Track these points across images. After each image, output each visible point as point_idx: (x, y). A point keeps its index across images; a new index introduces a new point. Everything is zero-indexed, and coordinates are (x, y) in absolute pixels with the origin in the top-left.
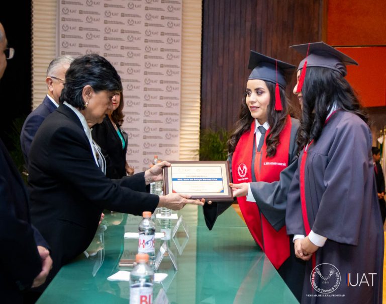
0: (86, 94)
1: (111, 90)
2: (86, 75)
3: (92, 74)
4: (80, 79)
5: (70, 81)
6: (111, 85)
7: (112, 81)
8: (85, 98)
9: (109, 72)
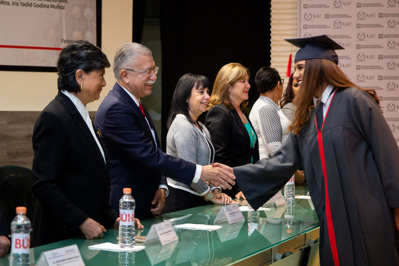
0: (79, 78)
1: (99, 69)
2: (75, 61)
3: (79, 58)
4: (71, 65)
5: (62, 70)
6: (98, 64)
7: (98, 60)
8: (79, 81)
9: (94, 53)
